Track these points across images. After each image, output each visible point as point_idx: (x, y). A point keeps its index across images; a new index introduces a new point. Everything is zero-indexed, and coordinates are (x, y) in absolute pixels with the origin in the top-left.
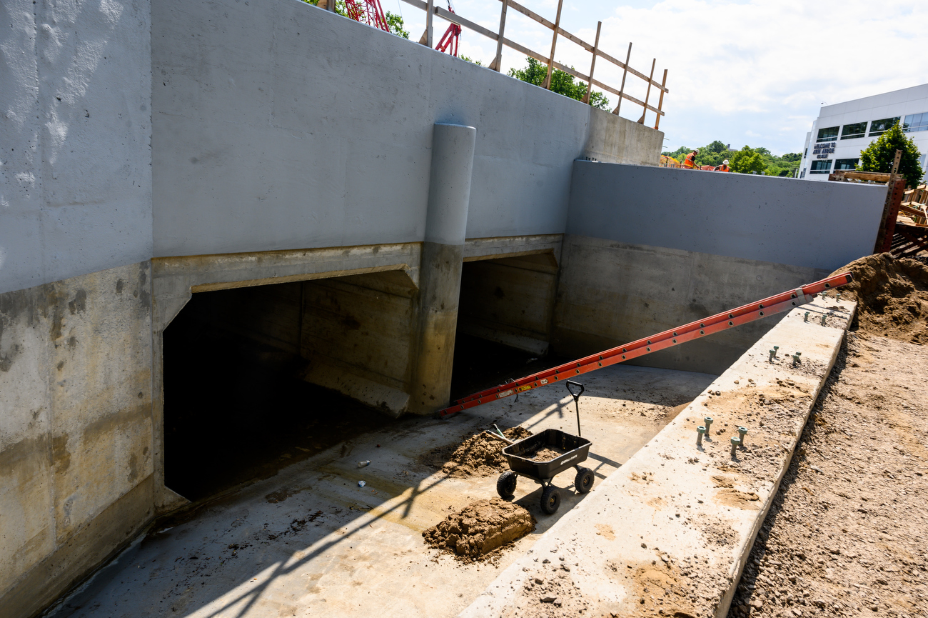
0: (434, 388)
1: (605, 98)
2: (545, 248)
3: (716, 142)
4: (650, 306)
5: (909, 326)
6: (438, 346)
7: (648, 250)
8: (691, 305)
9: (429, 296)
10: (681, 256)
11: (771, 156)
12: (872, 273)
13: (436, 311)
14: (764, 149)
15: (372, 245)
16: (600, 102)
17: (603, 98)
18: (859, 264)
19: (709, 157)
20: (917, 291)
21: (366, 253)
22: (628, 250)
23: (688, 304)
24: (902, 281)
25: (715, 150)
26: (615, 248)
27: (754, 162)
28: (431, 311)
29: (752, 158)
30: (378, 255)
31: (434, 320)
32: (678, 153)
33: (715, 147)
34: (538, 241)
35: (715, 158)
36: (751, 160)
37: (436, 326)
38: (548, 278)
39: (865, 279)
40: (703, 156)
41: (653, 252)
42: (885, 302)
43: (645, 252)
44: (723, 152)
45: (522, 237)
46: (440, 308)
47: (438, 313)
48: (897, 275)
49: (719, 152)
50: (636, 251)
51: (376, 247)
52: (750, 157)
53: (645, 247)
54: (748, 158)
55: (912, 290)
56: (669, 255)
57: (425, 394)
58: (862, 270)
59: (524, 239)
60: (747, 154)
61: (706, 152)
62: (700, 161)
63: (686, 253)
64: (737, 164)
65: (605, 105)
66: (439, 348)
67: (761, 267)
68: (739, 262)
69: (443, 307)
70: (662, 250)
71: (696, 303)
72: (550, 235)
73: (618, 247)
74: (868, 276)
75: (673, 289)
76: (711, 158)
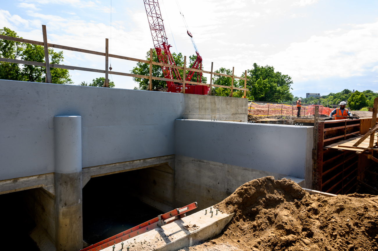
0: (66, 246)
1: (290, 77)
2: (160, 163)
3: (345, 90)
4: (210, 192)
5: (263, 232)
6: (65, 224)
7: (206, 163)
8: (227, 192)
9: (58, 199)
10: (220, 166)
11: (373, 93)
12: (253, 191)
13: (62, 207)
14: (370, 91)
15: (11, 179)
16: (288, 78)
17: (289, 77)
18: (246, 186)
19: (343, 96)
20: (285, 202)
21: (6, 184)
22: (199, 162)
23: (226, 191)
24: (277, 195)
25: (345, 93)
26: (194, 162)
27: (361, 97)
28: (60, 207)
29: (360, 96)
30: (17, 183)
31: (62, 211)
32: (329, 95)
33: (346, 92)
34: (154, 160)
35: (346, 97)
36: (359, 96)
37: (63, 214)
38: (171, 176)
39: (246, 196)
40: (340, 96)
41: (208, 164)
42: (257, 212)
43: (205, 164)
44: (349, 94)
45: (140, 160)
46: (64, 205)
47: (63, 207)
48: (275, 191)
49: (347, 94)
50: (202, 163)
51: (15, 180)
52: (359, 95)
53: (205, 161)
54: (357, 96)
55: (283, 201)
56: (215, 165)
57: (61, 249)
58: (246, 190)
59: (142, 161)
60: (357, 94)
61: (341, 94)
62: (339, 98)
63: (221, 164)
64: (353, 99)
65: (290, 80)
66: (66, 226)
67: (254, 172)
68: (244, 169)
69: (66, 204)
70: (212, 162)
71: (229, 191)
72: (163, 156)
73: (195, 161)
74: (249, 194)
75: (219, 183)
76: (344, 97)
